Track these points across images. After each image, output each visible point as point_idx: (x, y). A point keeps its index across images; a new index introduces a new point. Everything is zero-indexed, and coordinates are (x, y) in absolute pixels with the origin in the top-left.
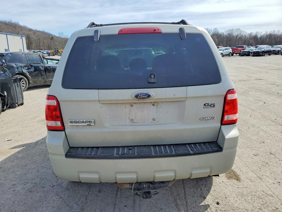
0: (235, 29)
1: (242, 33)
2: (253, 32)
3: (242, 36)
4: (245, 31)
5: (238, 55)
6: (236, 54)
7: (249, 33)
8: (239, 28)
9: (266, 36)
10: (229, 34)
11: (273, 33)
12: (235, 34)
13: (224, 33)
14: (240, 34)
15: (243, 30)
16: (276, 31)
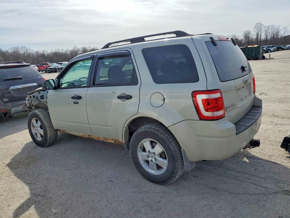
0: (20, 47)
1: (29, 52)
2: (40, 51)
3: (30, 54)
4: (32, 49)
5: (44, 72)
6: (42, 71)
7: (36, 51)
8: (24, 46)
9: (53, 54)
10: (14, 52)
11: (58, 52)
12: (22, 52)
13: (8, 50)
14: (27, 52)
15: (29, 48)
16: (60, 50)
